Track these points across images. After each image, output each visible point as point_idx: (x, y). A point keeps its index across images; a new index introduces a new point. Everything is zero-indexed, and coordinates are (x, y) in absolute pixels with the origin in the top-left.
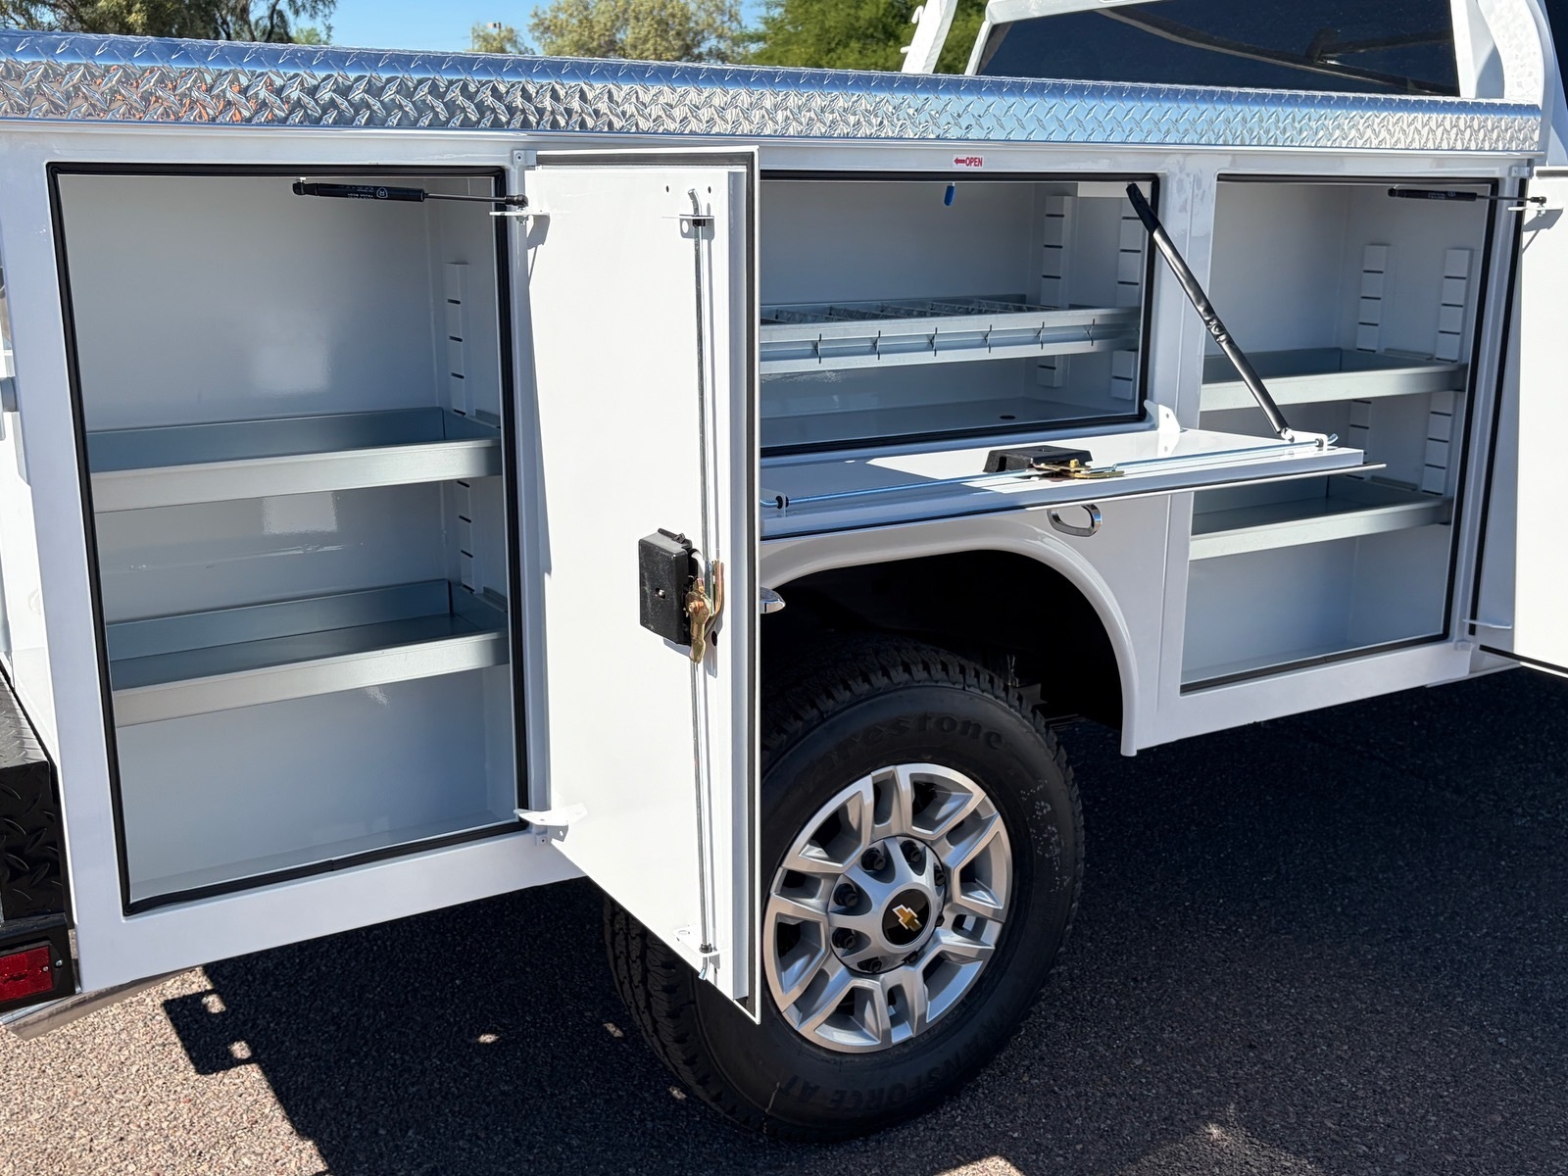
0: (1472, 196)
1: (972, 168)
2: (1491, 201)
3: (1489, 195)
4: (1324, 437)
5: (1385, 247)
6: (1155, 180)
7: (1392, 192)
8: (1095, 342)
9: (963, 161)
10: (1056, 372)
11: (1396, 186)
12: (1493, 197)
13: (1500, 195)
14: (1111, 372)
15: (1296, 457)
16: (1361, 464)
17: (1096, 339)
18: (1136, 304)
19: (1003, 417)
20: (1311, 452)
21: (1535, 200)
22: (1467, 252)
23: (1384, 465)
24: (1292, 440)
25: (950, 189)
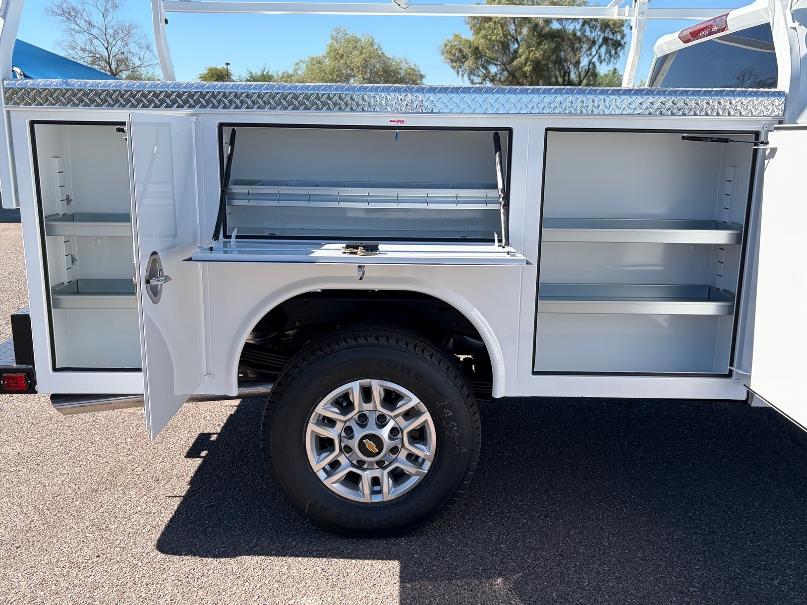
0: (726, 141)
1: (399, 124)
6: (510, 130)
7: (683, 138)
8: (488, 205)
9: (394, 121)
11: (685, 135)
20: (504, 256)
25: (397, 133)
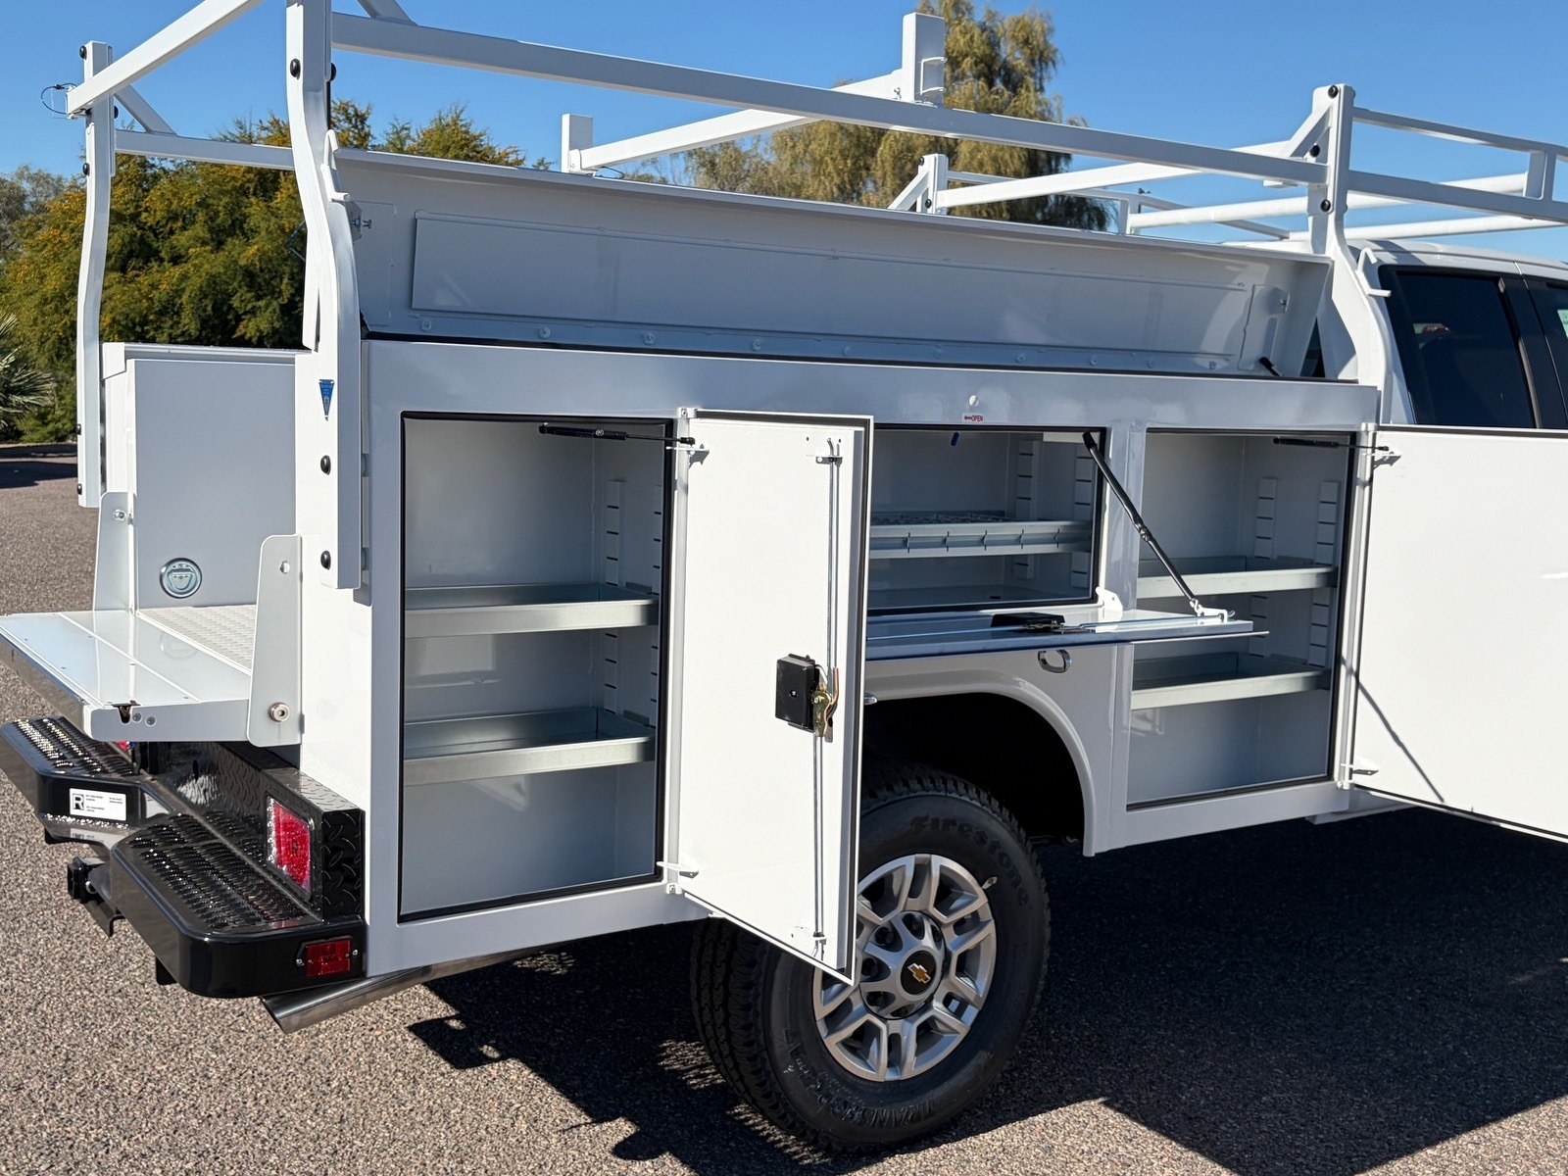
0: (1336, 445)
1: (976, 423)
2: (1350, 449)
3: (1348, 443)
4: (1224, 612)
5: (1274, 481)
6: (1104, 432)
7: (1276, 441)
8: (1060, 545)
9: (969, 418)
10: (1028, 568)
11: (1278, 436)
12: (1352, 447)
13: (1357, 444)
14: (1070, 567)
15: (1205, 625)
16: (1251, 629)
17: (1062, 543)
18: (1088, 518)
19: (992, 597)
20: (1217, 622)
21: (1381, 448)
22: (1336, 485)
23: (1267, 632)
24: (1203, 614)
25: (956, 435)
